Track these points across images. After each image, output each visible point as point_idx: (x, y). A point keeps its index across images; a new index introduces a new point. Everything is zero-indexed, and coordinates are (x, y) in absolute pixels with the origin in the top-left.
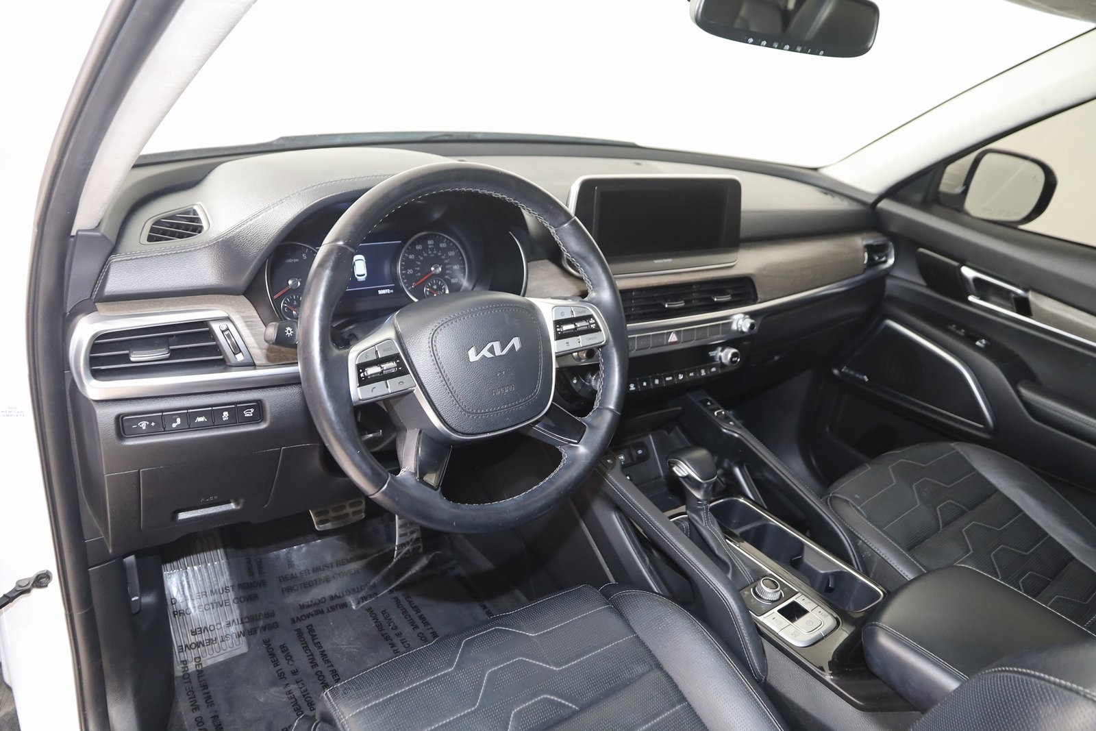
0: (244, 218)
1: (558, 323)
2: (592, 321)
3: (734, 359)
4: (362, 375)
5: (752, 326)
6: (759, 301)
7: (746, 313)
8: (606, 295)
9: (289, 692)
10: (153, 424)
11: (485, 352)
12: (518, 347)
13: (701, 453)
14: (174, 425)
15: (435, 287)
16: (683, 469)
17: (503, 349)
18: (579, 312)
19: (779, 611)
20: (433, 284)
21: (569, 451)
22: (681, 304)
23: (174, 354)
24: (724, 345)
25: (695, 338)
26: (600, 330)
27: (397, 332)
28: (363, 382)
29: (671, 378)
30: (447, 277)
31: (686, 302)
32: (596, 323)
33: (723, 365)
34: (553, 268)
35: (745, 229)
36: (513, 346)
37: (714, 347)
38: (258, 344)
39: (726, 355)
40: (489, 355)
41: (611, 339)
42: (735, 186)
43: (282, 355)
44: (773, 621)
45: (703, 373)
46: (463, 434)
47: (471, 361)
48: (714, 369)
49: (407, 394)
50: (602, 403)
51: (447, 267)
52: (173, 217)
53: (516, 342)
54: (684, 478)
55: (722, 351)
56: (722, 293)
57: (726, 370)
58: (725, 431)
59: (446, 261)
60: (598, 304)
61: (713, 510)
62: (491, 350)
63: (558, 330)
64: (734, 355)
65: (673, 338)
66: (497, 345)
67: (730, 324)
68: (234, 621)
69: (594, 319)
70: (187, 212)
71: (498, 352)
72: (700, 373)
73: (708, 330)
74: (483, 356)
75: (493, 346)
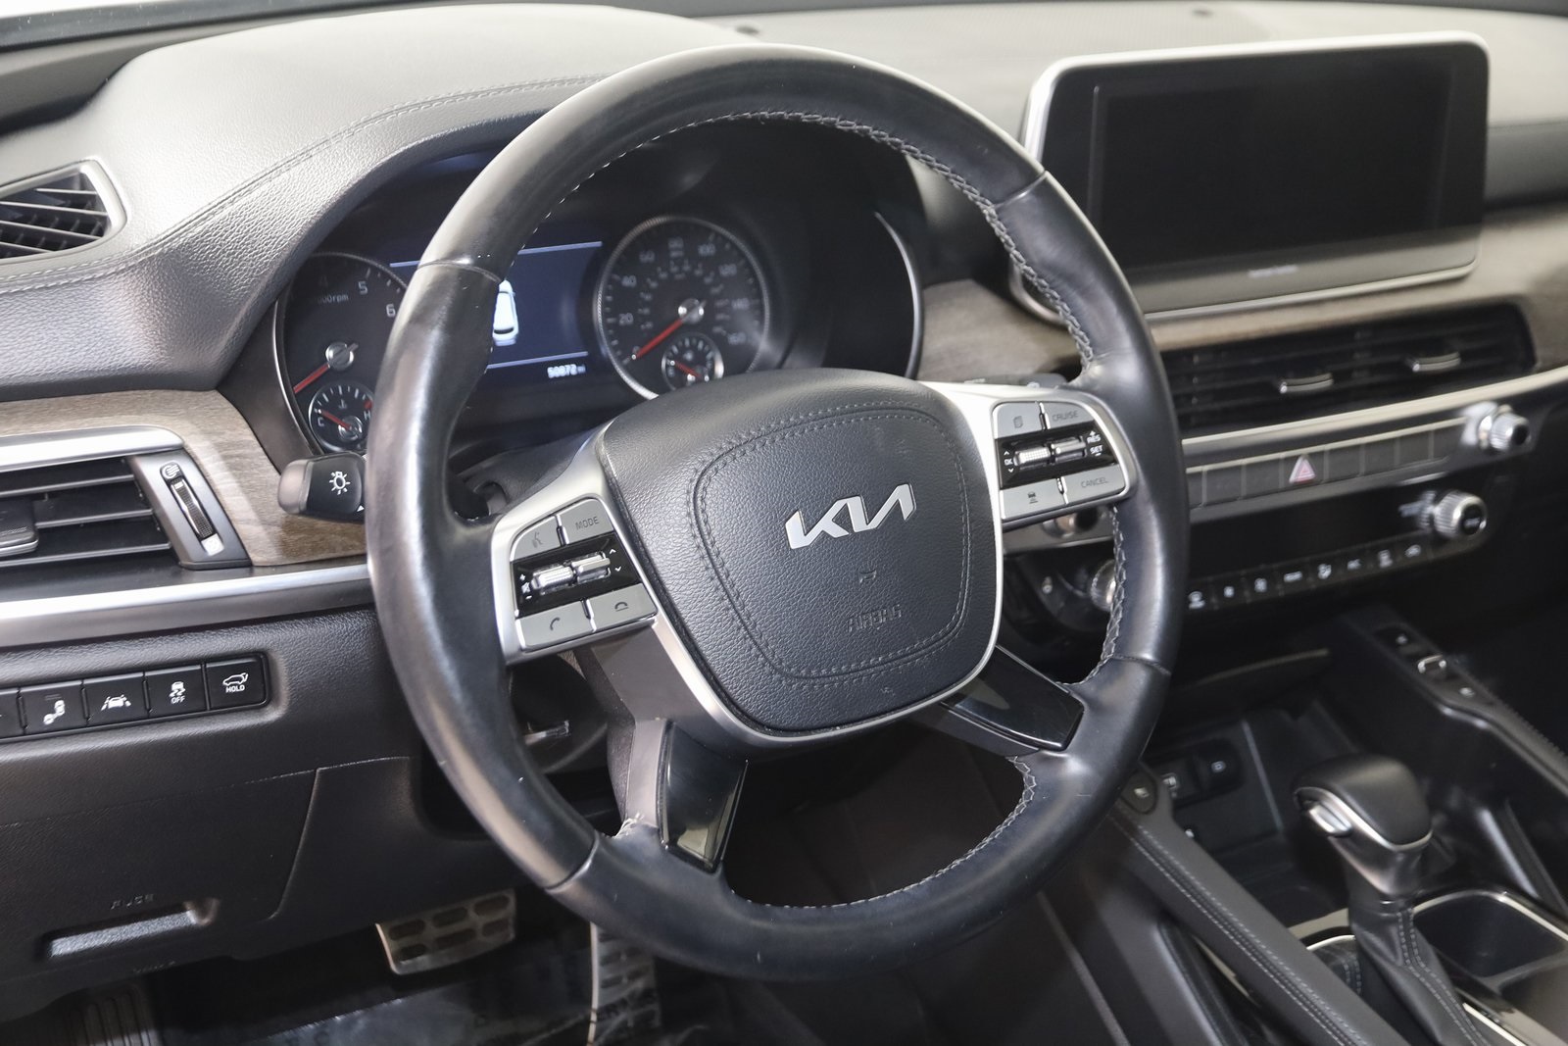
0: (215, 196)
1: (1007, 446)
2: (1093, 438)
3: (1470, 523)
4: (525, 588)
5: (1520, 434)
6: (1539, 365)
7: (1501, 401)
8: (1127, 371)
11: (827, 525)
12: (907, 509)
13: (1385, 773)
14: (49, 719)
15: (689, 356)
16: (1336, 815)
17: (870, 516)
18: (1060, 417)
20: (683, 350)
21: (1041, 770)
22: (1322, 383)
23: (48, 540)
24: (1443, 487)
25: (1363, 470)
26: (1115, 461)
27: (608, 480)
28: (529, 604)
29: (1297, 576)
30: (717, 330)
31: (1337, 377)
32: (1104, 441)
33: (1438, 539)
34: (986, 302)
35: (1498, 176)
36: (897, 506)
37: (1414, 493)
38: (259, 513)
39: (1448, 513)
40: (837, 532)
41: (1143, 483)
42: (1469, 63)
43: (317, 538)
45: (1385, 560)
46: (777, 730)
47: (793, 546)
48: (1414, 551)
49: (637, 632)
50: (1122, 645)
51: (720, 304)
52: (28, 194)
53: (903, 497)
54: (1342, 836)
55: (1437, 501)
56: (1435, 349)
57: (1446, 552)
58: (1448, 711)
59: (715, 291)
60: (1109, 395)
61: (1421, 921)
62: (843, 519)
63: (1008, 462)
64: (1469, 512)
65: (1302, 471)
66: (855, 506)
67: (1458, 430)
69: (1099, 432)
70: (65, 181)
71: (859, 524)
72: (1377, 562)
73: (1397, 447)
74: (824, 533)
75: (845, 507)
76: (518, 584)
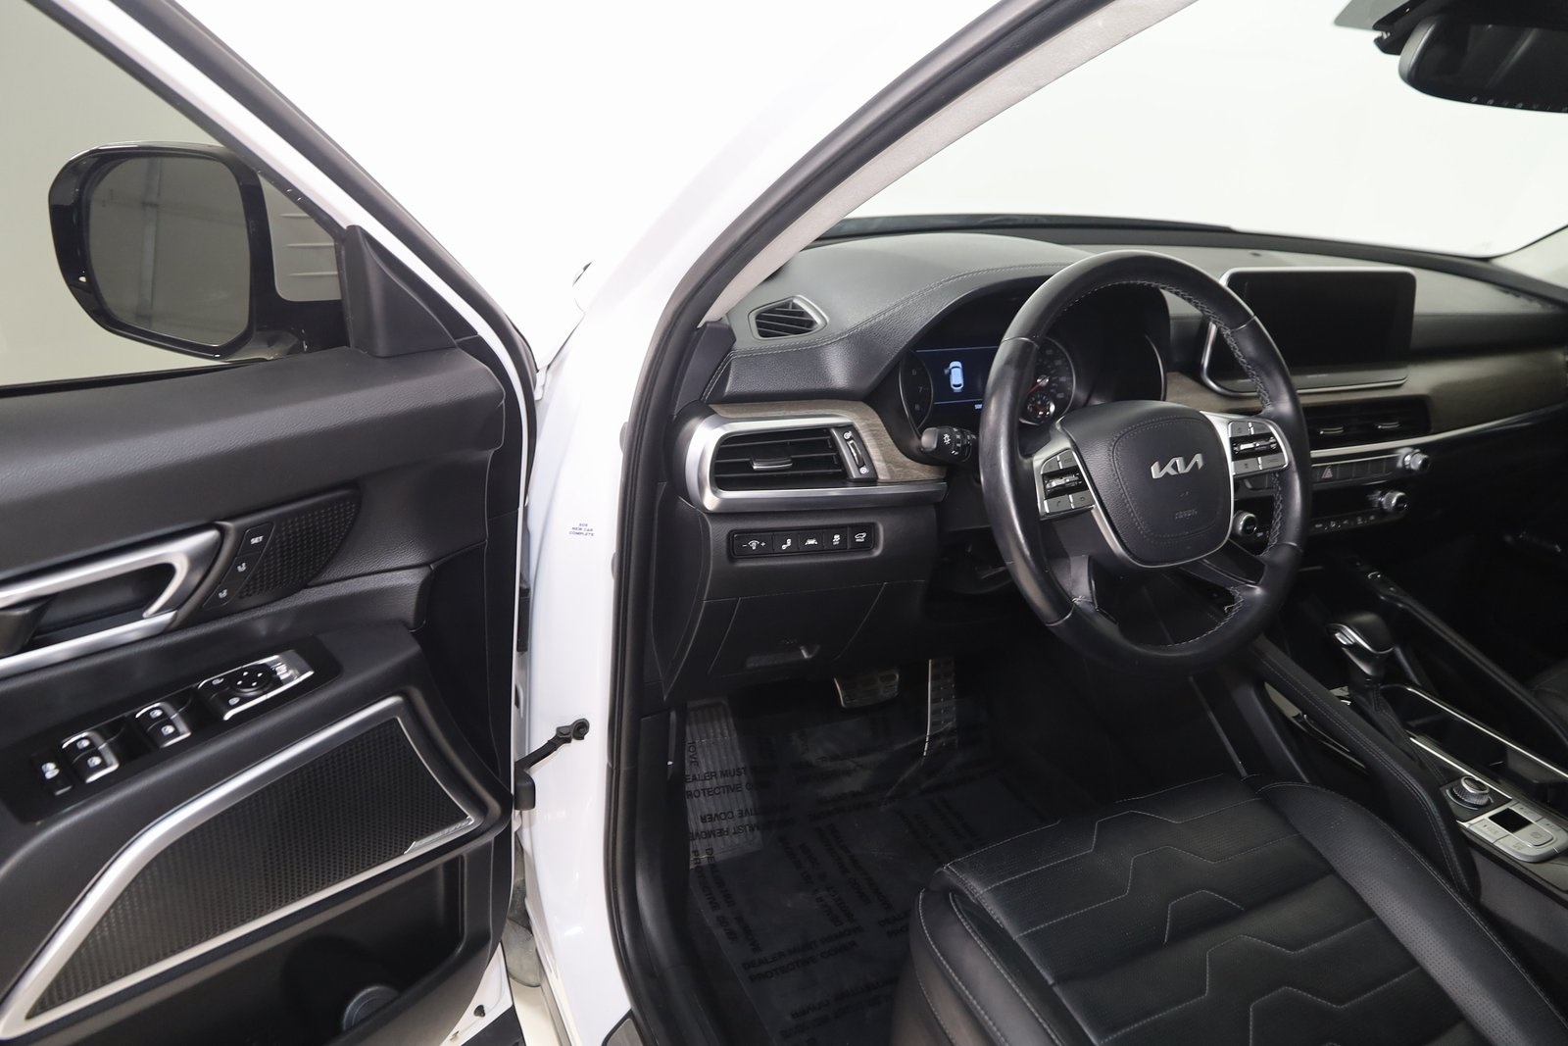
0: (875, 313)
1: (1234, 441)
2: (1272, 440)
3: (1400, 505)
4: (1048, 486)
5: (1425, 462)
6: (1432, 431)
7: (1415, 447)
8: (1285, 407)
9: (820, 900)
10: (763, 544)
11: (1168, 469)
12: (1200, 465)
13: (1367, 618)
14: (784, 547)
15: (1039, 403)
16: (1349, 636)
17: (1186, 465)
18: (1259, 429)
19: (1491, 818)
20: (1037, 400)
21: (1245, 593)
22: (1338, 431)
23: (797, 464)
24: (1385, 488)
25: (1353, 475)
26: (1281, 451)
27: (1072, 441)
28: (1051, 493)
29: (1320, 525)
31: (1345, 429)
32: (1277, 442)
33: (1382, 512)
34: (1188, 382)
35: (1416, 341)
36: (1196, 463)
37: (1373, 489)
38: (884, 456)
39: (1389, 500)
40: (1173, 472)
41: (1293, 463)
42: (1409, 282)
43: (906, 470)
44: (1483, 827)
45: (1360, 521)
46: (1142, 562)
47: (1154, 477)
48: (1372, 518)
49: (1084, 513)
50: (1280, 538)
51: (1054, 378)
52: (771, 311)
53: (1198, 459)
54: (1348, 646)
55: (1382, 495)
56: (1387, 419)
57: (1386, 520)
58: (1382, 598)
59: (1052, 372)
60: (1279, 420)
61: (1384, 693)
62: (1175, 466)
63: (1236, 449)
64: (1400, 500)
65: (1328, 474)
66: (1179, 461)
67: (1395, 459)
68: (747, 810)
69: (1275, 438)
70: (786, 305)
71: (1181, 469)
72: (1357, 522)
73: (1369, 465)
74: (1167, 474)
75: (1175, 463)
76: (1045, 485)
